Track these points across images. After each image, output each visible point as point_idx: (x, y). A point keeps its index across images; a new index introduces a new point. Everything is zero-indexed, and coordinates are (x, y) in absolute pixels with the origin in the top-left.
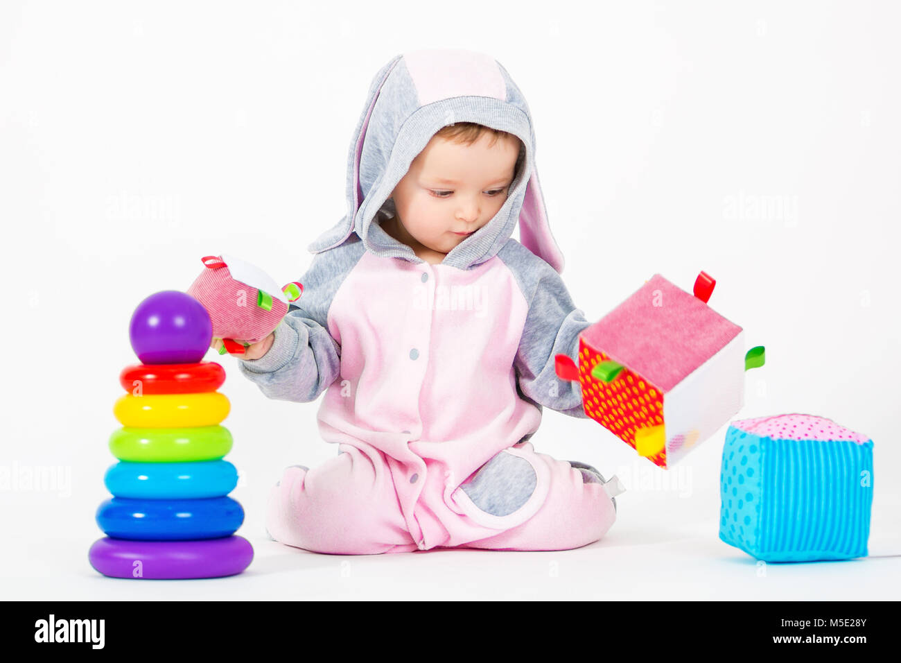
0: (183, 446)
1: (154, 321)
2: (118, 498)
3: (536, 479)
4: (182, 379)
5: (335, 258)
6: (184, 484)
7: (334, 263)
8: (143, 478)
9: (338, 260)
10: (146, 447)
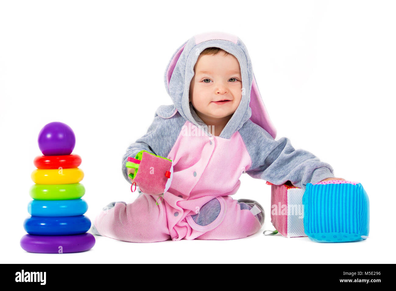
0: (62, 192)
1: (49, 136)
2: (33, 216)
3: (220, 209)
4: (62, 162)
5: (171, 124)
6: (63, 209)
7: (170, 127)
8: (44, 207)
9: (173, 126)
10: (46, 193)
